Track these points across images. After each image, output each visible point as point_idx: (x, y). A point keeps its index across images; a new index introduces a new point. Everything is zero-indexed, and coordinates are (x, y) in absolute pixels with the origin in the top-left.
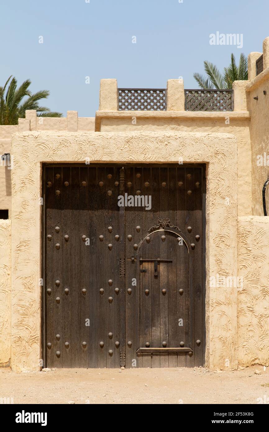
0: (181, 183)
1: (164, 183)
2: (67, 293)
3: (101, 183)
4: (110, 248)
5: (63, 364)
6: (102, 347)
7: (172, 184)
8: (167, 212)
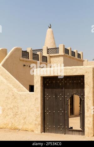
0: (80, 81)
1: (75, 81)
2: (50, 112)
3: (58, 82)
4: (61, 100)
5: (49, 132)
6: (59, 128)
7: (77, 81)
8: (76, 89)
